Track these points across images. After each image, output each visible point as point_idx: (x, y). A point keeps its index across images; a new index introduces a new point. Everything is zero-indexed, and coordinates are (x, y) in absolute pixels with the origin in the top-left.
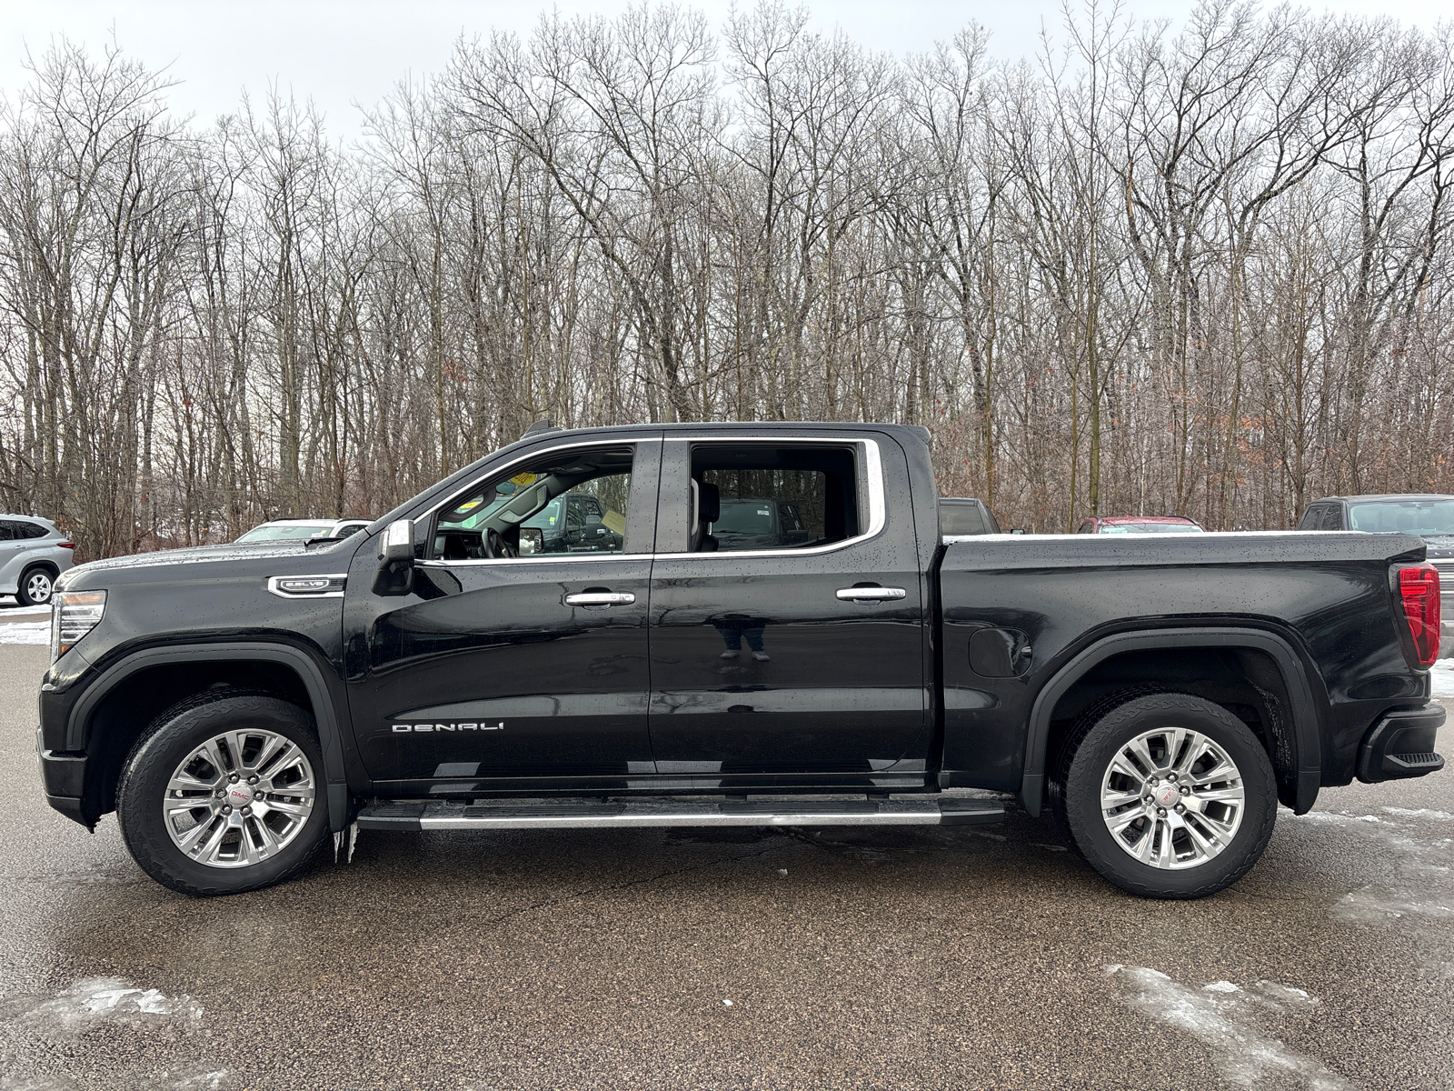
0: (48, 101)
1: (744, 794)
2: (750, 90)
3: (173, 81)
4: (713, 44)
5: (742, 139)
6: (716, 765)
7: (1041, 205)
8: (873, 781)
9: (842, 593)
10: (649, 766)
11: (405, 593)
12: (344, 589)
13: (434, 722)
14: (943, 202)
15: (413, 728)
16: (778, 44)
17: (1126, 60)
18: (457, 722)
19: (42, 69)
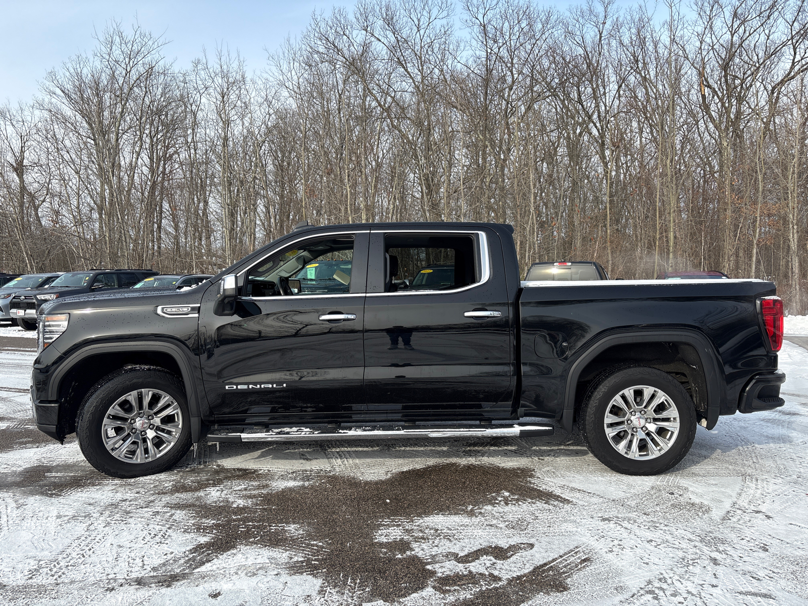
0: (104, 55)
1: (414, 421)
2: (476, 32)
3: (167, 42)
4: (453, 6)
5: (471, 59)
6: (399, 406)
7: (649, 89)
8: (483, 414)
9: (467, 314)
10: (363, 407)
11: (232, 315)
12: (199, 312)
13: (248, 384)
14: (589, 90)
15: (237, 387)
16: (490, 5)
17: (699, 3)
18: (261, 383)
19: (102, 39)
